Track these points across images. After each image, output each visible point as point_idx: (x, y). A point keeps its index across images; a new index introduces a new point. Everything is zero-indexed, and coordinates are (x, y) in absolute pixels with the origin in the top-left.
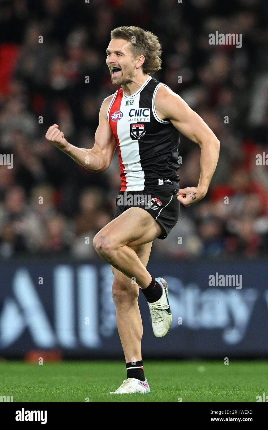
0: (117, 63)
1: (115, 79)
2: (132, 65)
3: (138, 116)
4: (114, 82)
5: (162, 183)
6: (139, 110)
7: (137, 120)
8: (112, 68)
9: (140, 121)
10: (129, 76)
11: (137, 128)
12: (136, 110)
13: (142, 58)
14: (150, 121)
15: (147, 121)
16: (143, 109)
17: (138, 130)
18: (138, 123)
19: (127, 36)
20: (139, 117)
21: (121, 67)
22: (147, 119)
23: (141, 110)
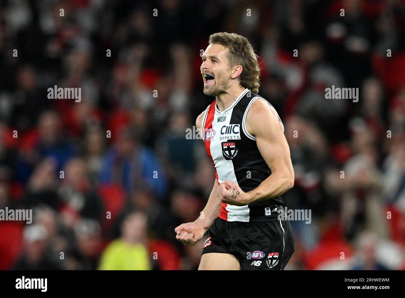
0: (210, 70)
1: (207, 88)
2: (227, 74)
3: (228, 133)
4: (206, 91)
5: (269, 213)
6: (229, 127)
7: (227, 138)
8: (205, 75)
9: (230, 139)
10: (222, 86)
11: (227, 146)
12: (227, 127)
13: (239, 68)
14: (240, 139)
15: (237, 139)
16: (233, 125)
17: (229, 149)
18: (229, 141)
19: (225, 41)
20: (229, 135)
21: (214, 75)
22: (237, 137)
23: (232, 126)
